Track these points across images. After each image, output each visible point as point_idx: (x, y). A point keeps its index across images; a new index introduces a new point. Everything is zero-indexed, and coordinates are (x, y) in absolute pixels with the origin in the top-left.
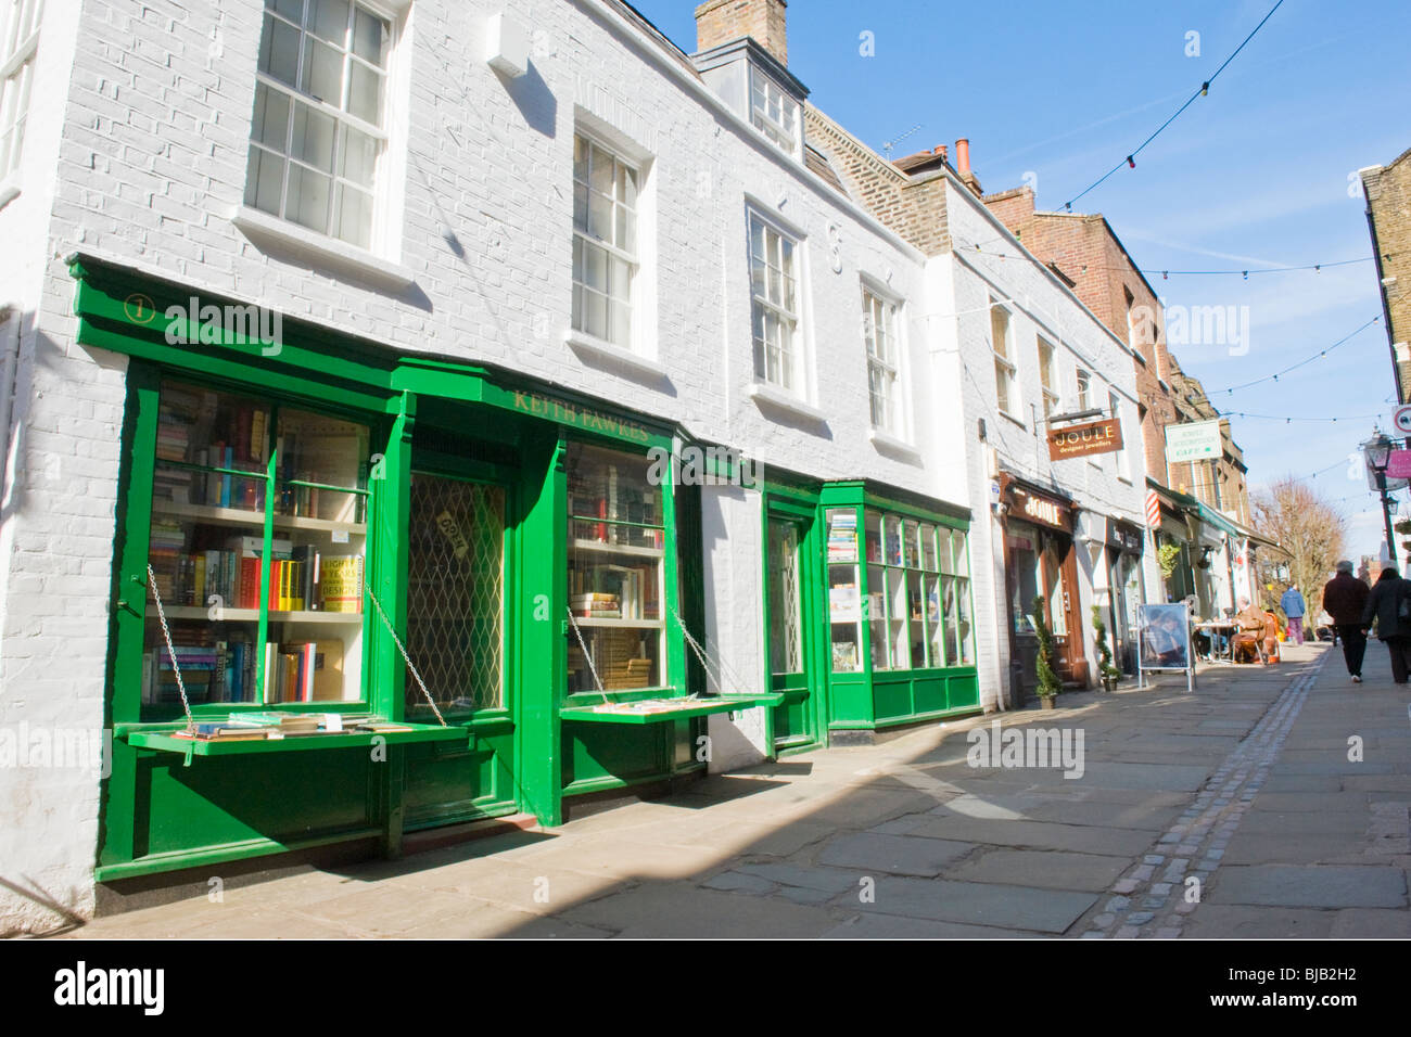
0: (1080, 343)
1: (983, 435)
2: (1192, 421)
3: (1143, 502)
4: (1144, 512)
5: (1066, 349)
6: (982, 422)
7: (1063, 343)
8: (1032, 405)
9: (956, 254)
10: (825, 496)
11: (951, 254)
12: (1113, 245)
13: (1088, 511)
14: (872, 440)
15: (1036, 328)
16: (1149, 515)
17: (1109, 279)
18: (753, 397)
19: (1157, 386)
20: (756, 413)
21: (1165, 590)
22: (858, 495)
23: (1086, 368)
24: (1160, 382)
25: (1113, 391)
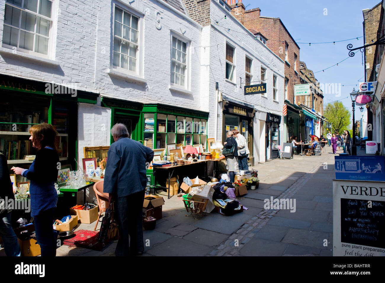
0: (263, 58)
1: (217, 88)
2: (307, 83)
3: (282, 108)
4: (282, 111)
5: (257, 61)
6: (217, 83)
7: (256, 58)
8: (240, 78)
9: (212, 26)
10: (145, 109)
11: (210, 26)
12: (282, 28)
13: (260, 111)
14: (170, 89)
15: (245, 53)
16: (284, 111)
17: (280, 38)
18: (109, 74)
19: (294, 72)
20: (109, 80)
21: (288, 133)
22: (155, 109)
23: (264, 67)
24: (295, 71)
25: (275, 74)
